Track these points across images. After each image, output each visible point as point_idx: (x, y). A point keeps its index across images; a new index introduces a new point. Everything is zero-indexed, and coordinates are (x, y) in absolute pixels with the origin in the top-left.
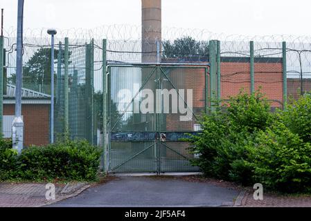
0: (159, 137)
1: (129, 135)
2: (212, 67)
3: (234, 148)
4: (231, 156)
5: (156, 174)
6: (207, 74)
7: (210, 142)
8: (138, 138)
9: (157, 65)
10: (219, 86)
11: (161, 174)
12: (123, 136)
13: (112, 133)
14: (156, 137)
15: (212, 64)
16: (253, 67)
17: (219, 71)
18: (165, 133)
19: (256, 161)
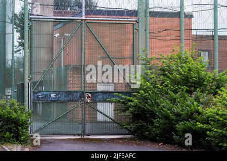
0: (84, 97)
1: (53, 95)
2: (140, 23)
3: (177, 109)
4: (174, 118)
5: (80, 137)
6: (135, 30)
7: (146, 103)
8: (62, 98)
9: (82, 20)
10: (148, 44)
11: (86, 137)
12: (46, 96)
13: (34, 93)
14: (81, 97)
15: (140, 20)
16: (183, 24)
17: (148, 27)
18: (90, 93)
19: (212, 123)
